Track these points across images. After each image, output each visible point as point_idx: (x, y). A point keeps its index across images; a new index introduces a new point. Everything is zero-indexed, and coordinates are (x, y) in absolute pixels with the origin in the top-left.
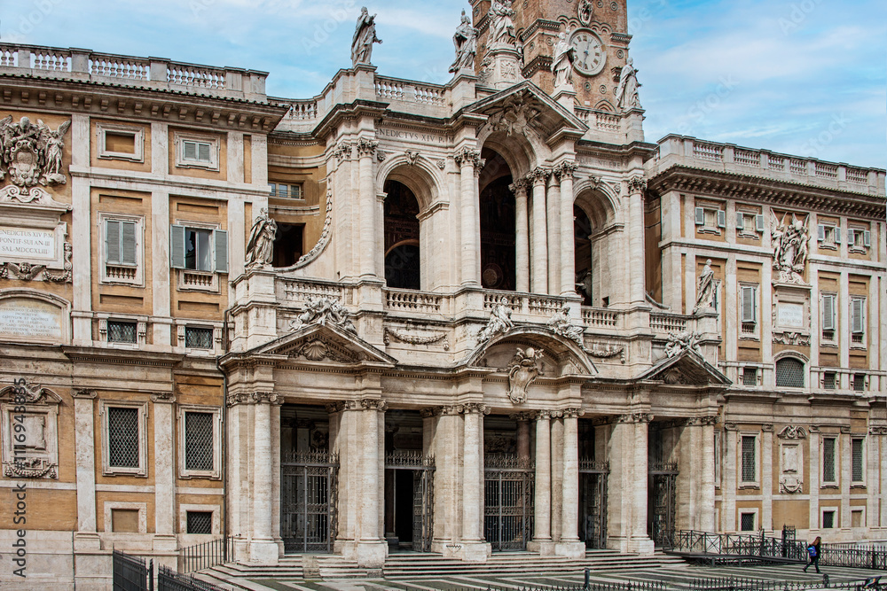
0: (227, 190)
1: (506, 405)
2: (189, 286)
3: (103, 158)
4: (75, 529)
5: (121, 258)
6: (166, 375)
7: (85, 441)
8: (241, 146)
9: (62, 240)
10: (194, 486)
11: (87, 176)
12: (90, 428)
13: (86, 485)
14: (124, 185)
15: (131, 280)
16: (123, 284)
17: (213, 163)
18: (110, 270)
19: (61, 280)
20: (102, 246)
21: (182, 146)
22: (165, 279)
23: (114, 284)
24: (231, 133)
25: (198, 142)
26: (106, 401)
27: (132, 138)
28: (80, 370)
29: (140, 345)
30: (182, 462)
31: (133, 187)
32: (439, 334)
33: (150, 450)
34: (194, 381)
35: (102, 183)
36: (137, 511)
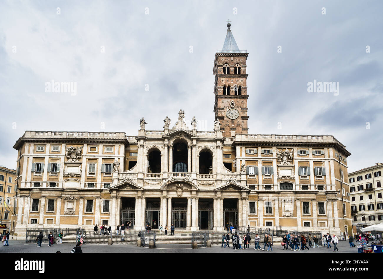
0: (114, 156)
1: (176, 196)
2: (106, 176)
3: (90, 152)
4: (77, 224)
5: (92, 171)
6: (99, 193)
7: (81, 207)
8: (118, 147)
9: (80, 169)
10: (104, 215)
11: (86, 156)
12: (82, 204)
13: (81, 215)
14: (93, 157)
15: (94, 175)
16: (92, 176)
17: (112, 151)
18: (89, 174)
19: (79, 176)
20: (88, 170)
21: (106, 149)
22: (100, 175)
23: (90, 176)
24: (116, 145)
25: (109, 147)
26: (86, 199)
27: (96, 148)
28: (82, 193)
29: (94, 188)
30: (102, 210)
31: (95, 157)
32: (159, 182)
33: (95, 208)
34: (106, 194)
35: (89, 157)
36: (91, 220)
